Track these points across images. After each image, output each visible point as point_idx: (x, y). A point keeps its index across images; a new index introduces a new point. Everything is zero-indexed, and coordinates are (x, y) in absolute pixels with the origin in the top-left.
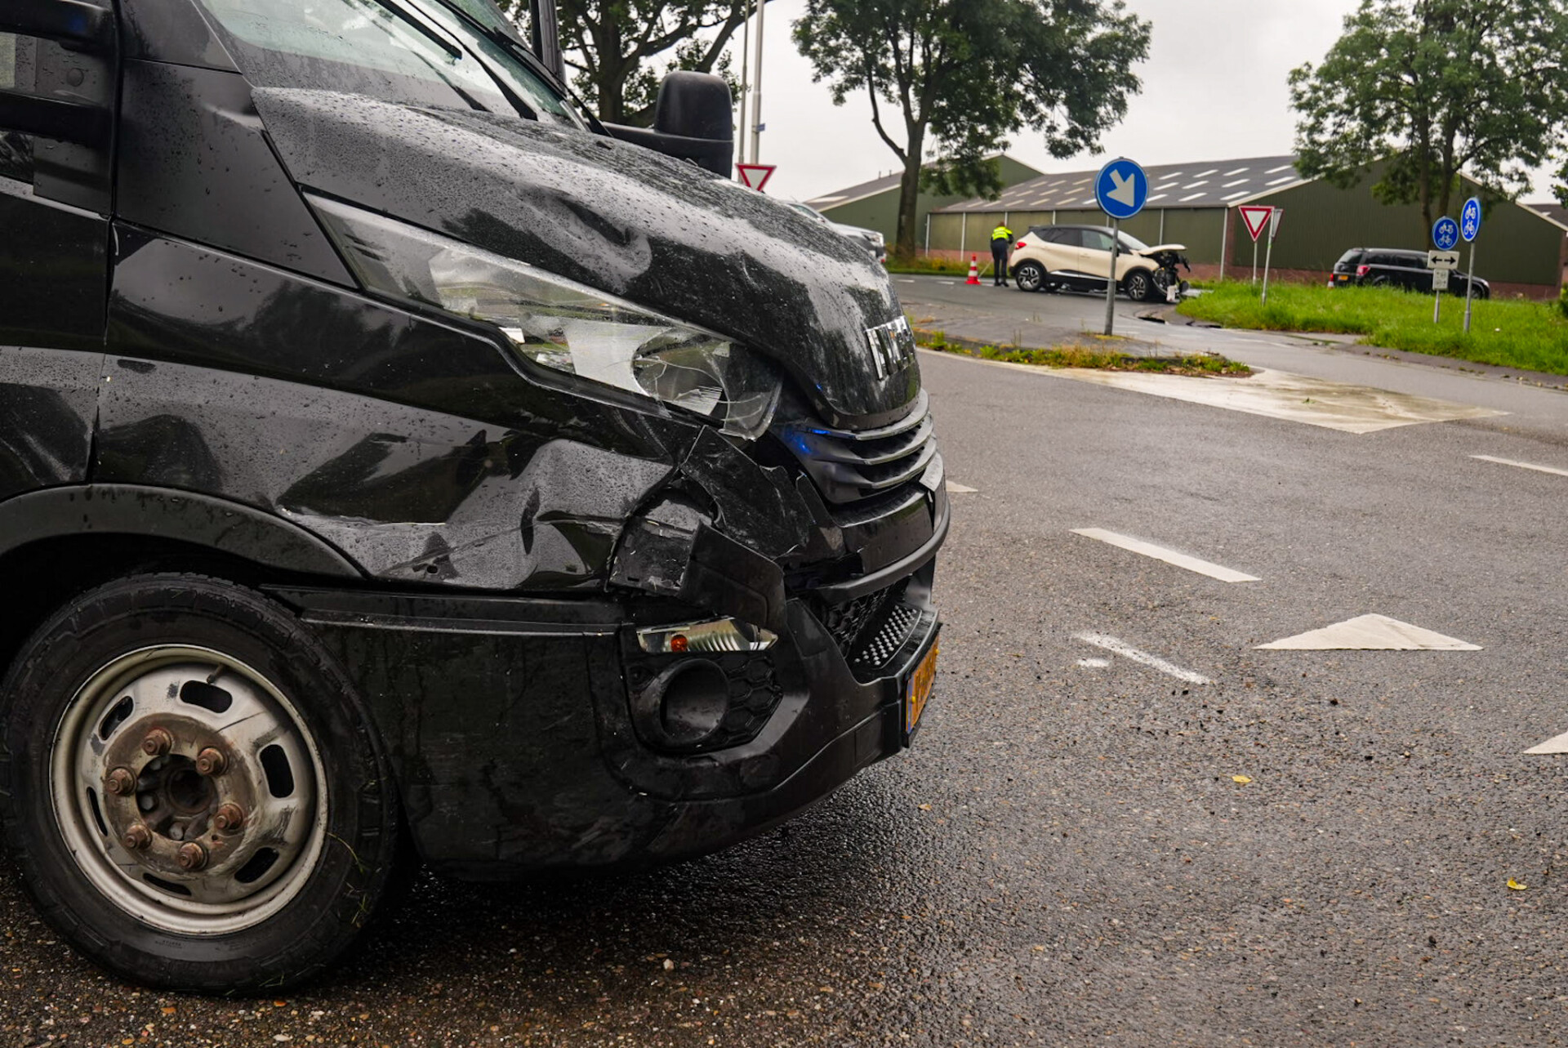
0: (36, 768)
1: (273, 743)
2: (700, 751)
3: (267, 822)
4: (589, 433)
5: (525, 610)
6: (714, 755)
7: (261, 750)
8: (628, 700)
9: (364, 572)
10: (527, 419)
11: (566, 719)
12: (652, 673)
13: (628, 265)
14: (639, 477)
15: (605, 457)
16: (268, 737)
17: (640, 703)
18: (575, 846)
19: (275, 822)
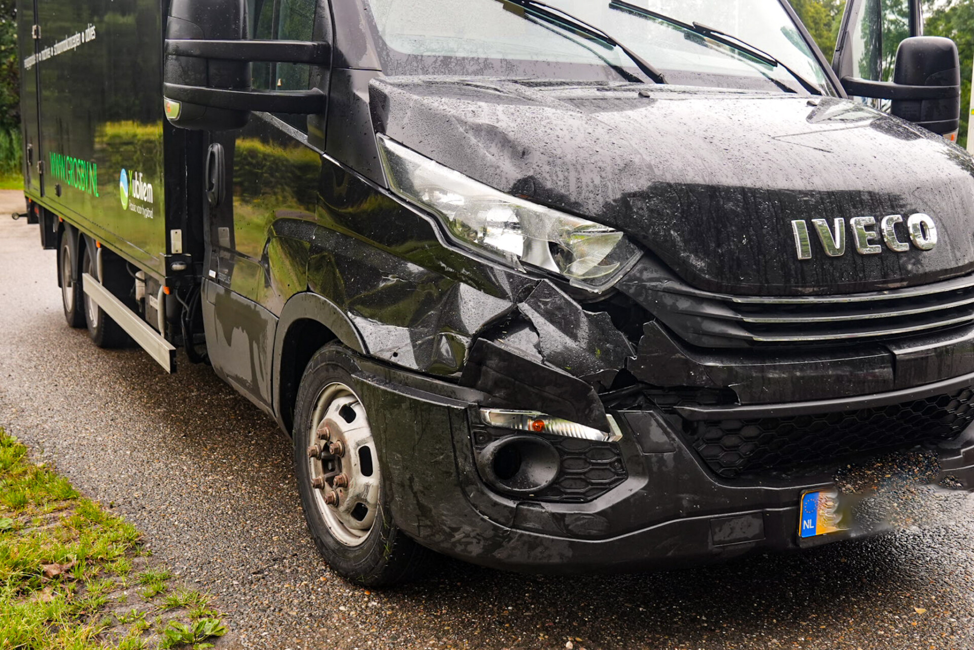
0: (303, 438)
1: (366, 445)
2: (532, 499)
3: (357, 488)
4: (471, 279)
5: (431, 386)
6: (543, 504)
7: (359, 447)
8: (473, 453)
9: (368, 352)
10: (444, 268)
11: (441, 457)
12: (491, 439)
13: (512, 172)
14: (488, 310)
15: (477, 295)
16: (364, 441)
17: (480, 456)
18: (453, 540)
19: (362, 489)
